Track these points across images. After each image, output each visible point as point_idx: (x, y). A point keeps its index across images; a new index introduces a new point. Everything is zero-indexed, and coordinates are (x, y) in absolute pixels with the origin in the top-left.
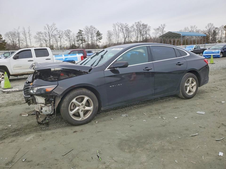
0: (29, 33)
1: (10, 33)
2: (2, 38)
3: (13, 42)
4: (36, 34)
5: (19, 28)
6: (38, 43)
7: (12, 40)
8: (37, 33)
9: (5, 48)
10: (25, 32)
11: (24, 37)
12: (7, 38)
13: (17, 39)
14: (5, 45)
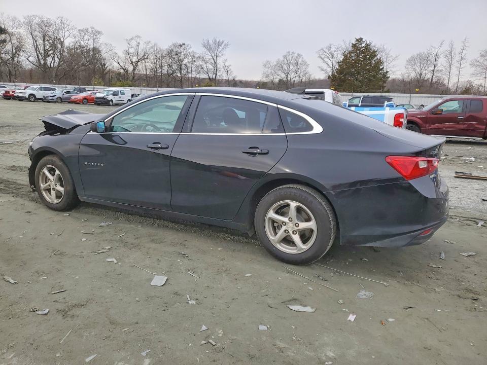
0: (461, 53)
1: (420, 55)
2: (383, 68)
3: (420, 75)
4: (479, 55)
5: (441, 45)
6: (477, 77)
7: (418, 70)
8: (483, 53)
9: (384, 87)
10: (451, 52)
11: (447, 65)
12: (410, 66)
13: (431, 68)
14: (384, 82)
